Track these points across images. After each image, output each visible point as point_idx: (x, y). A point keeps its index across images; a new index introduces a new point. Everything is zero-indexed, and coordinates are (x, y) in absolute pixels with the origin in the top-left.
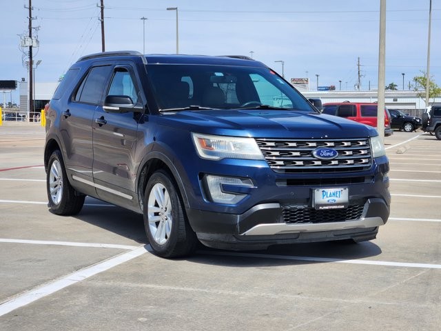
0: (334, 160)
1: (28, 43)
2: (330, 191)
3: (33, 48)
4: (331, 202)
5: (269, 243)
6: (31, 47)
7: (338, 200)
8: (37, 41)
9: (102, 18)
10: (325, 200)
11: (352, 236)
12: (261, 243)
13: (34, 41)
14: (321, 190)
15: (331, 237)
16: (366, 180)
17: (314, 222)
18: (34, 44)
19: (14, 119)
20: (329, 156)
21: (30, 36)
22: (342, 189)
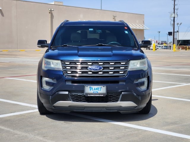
0: (100, 71)
1: (173, 16)
2: (94, 87)
3: (175, 18)
4: (95, 93)
5: (70, 110)
6: (174, 17)
7: (99, 92)
8: (177, 14)
10: (92, 92)
11: (118, 110)
12: (66, 110)
13: (176, 15)
14: (89, 87)
15: (104, 110)
16: (120, 82)
17: (88, 102)
18: (176, 16)
19: (167, 49)
20: (96, 70)
21: (174, 13)
22: (102, 87)
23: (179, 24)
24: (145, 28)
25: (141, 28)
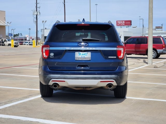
1: (36, 14)
6: (37, 15)
9: (64, 2)
18: (38, 14)
21: (37, 11)
23: (44, 22)
24: (6, 25)
25: (2, 24)
